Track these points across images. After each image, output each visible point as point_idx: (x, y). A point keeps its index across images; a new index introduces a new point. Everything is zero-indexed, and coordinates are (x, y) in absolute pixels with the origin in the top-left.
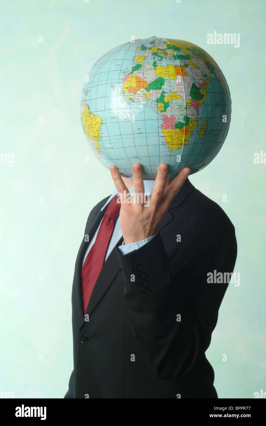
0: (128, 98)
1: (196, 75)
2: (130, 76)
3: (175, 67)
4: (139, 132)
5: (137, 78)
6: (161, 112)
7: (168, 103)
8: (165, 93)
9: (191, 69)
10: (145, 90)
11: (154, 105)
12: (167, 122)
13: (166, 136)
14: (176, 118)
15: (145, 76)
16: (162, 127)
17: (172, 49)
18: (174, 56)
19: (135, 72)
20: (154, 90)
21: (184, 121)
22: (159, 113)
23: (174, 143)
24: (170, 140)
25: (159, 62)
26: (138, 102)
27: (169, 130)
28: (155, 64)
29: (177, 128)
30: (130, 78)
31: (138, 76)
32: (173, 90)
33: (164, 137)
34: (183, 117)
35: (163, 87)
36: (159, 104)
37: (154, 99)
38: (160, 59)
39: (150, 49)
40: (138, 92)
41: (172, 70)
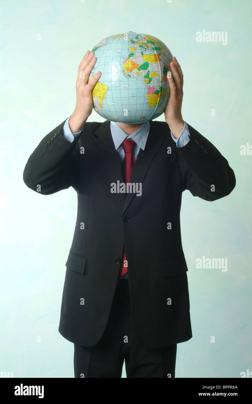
0: (127, 74)
1: (165, 60)
2: (128, 60)
3: (155, 55)
4: (132, 96)
5: (132, 62)
6: (147, 84)
7: (151, 78)
8: (150, 72)
9: (162, 56)
10: (137, 70)
11: (143, 80)
12: (150, 90)
13: (149, 99)
14: (155, 88)
15: (137, 61)
16: (147, 93)
17: (150, 43)
18: (152, 48)
19: (130, 58)
20: (143, 70)
21: (160, 89)
22: (146, 84)
23: (153, 103)
24: (151, 101)
25: (145, 52)
26: (133, 77)
27: (151, 95)
28: (142, 53)
29: (155, 93)
30: (128, 62)
31: (133, 60)
32: (154, 70)
33: (147, 99)
34: (159, 87)
35: (148, 68)
36: (146, 79)
37: (143, 76)
38: (145, 50)
39: (137, 42)
40: (133, 71)
41: (153, 58)
